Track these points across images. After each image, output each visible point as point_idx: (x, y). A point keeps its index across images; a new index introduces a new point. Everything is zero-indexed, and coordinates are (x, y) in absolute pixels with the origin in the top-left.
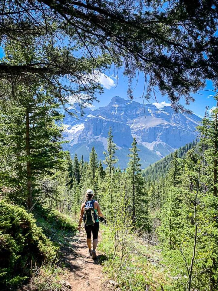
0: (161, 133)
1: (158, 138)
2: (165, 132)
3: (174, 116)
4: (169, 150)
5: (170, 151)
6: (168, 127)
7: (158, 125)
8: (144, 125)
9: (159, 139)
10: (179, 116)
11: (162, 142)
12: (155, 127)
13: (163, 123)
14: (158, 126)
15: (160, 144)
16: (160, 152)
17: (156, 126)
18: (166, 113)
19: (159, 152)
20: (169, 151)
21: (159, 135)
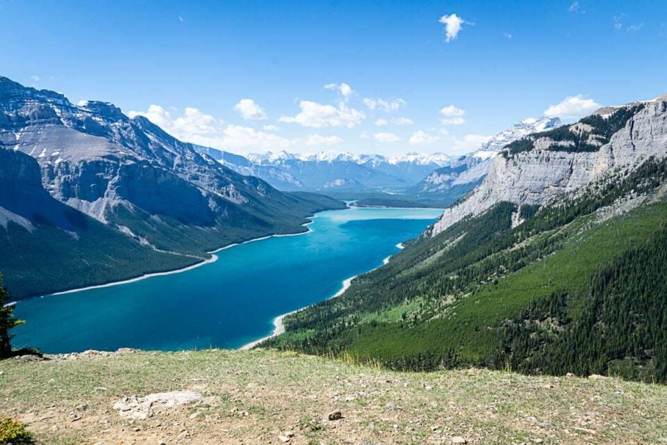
0: (117, 177)
1: (112, 189)
2: (124, 174)
3: (119, 129)
4: (147, 221)
5: (149, 223)
6: (130, 162)
7: (104, 157)
8: (57, 153)
9: (113, 193)
10: (131, 130)
11: (123, 199)
12: (97, 162)
13: (115, 152)
14: (105, 160)
15: (120, 205)
16: (130, 228)
17: (101, 159)
18: (98, 119)
19: (126, 228)
20: (146, 223)
21: (110, 182)
